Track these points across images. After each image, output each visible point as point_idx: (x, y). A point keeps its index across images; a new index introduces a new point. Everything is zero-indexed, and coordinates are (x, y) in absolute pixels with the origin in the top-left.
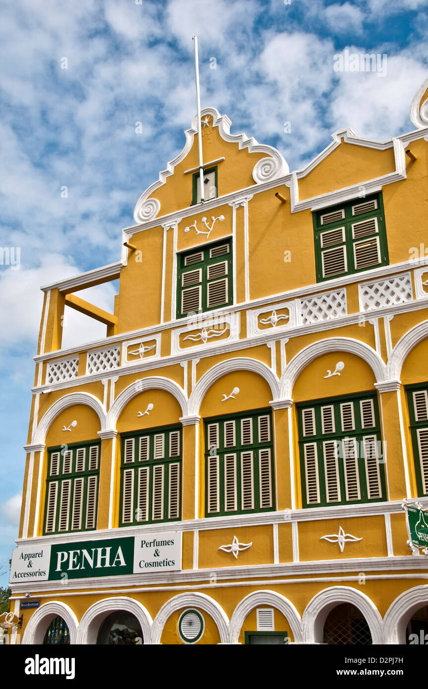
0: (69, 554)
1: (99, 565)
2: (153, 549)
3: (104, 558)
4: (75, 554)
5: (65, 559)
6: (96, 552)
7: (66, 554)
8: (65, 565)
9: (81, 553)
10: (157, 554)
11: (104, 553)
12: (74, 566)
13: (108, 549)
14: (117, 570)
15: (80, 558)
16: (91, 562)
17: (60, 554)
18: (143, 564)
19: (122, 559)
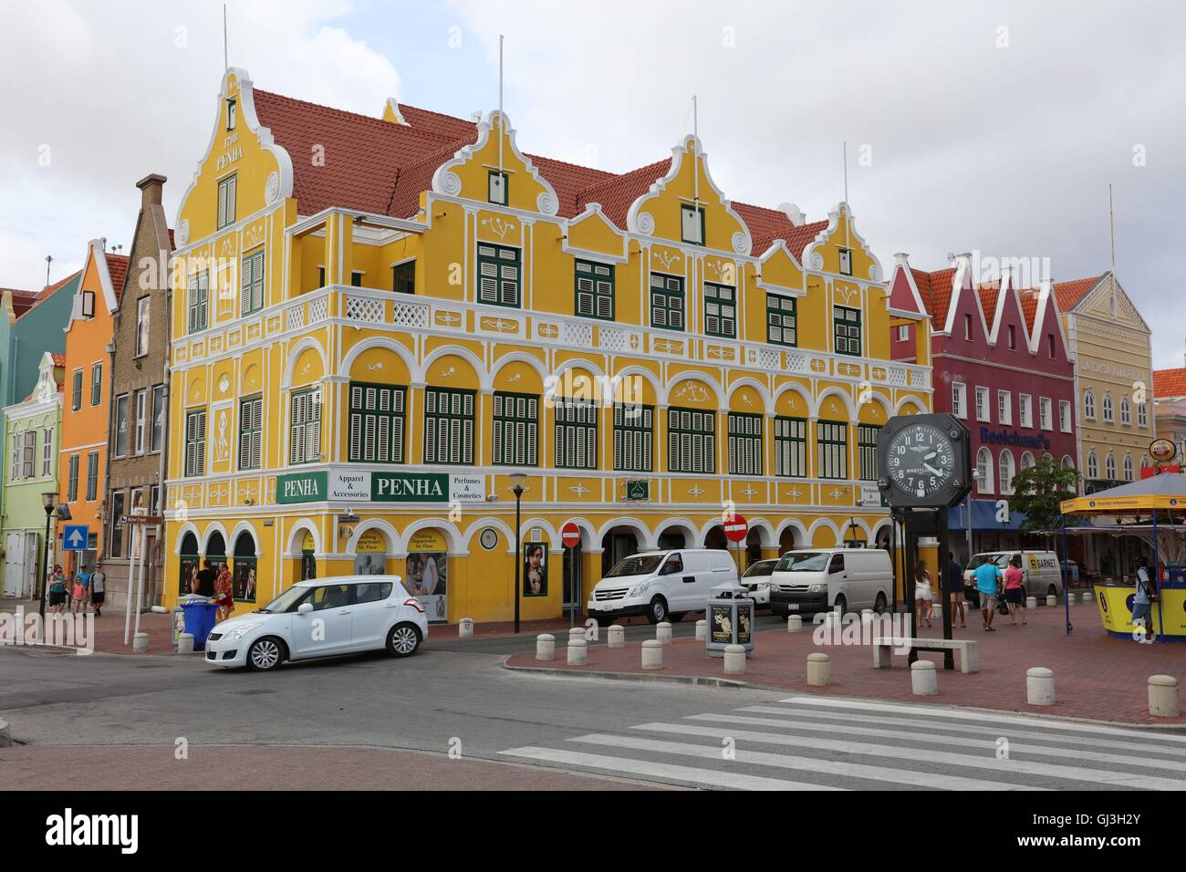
0: (390, 482)
1: (419, 493)
2: (464, 485)
3: (423, 487)
4: (396, 482)
5: (387, 485)
6: (416, 482)
7: (387, 482)
8: (387, 490)
9: (403, 482)
10: (467, 489)
11: (423, 484)
12: (396, 491)
13: (427, 482)
14: (435, 498)
15: (401, 486)
16: (412, 490)
17: (381, 481)
18: (456, 495)
19: (439, 489)
